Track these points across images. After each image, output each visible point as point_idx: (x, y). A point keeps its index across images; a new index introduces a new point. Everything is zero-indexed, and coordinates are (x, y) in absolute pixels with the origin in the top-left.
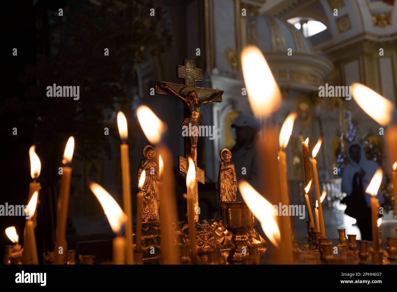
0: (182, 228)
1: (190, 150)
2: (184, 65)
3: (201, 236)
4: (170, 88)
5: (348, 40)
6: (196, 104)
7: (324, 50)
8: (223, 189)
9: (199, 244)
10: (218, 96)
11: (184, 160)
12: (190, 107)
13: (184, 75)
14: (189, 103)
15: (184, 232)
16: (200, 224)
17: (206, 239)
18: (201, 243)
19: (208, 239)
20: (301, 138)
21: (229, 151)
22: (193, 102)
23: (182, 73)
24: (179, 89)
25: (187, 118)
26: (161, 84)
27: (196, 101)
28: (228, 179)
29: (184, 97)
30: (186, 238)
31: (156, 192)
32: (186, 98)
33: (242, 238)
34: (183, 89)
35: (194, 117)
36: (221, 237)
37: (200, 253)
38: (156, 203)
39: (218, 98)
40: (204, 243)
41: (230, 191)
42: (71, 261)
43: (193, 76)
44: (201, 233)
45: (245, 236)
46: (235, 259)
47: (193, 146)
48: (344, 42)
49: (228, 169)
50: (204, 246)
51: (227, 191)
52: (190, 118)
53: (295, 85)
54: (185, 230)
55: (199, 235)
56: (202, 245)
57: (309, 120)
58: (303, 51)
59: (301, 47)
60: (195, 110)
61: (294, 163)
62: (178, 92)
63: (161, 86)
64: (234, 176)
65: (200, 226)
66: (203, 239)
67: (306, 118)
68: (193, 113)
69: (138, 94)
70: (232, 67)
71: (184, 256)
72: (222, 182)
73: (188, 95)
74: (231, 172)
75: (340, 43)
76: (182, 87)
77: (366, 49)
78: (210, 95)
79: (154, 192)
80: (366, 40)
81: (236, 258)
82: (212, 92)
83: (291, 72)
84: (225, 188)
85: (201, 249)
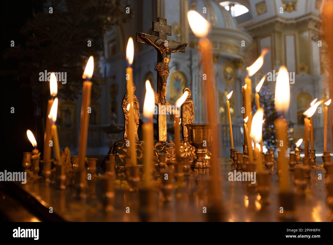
0: (155, 145)
1: (162, 87)
2: (158, 22)
3: (169, 151)
4: (148, 38)
5: (264, 21)
6: (167, 52)
7: (246, 27)
8: (185, 118)
9: (168, 157)
10: (183, 47)
11: (157, 95)
12: (163, 54)
13: (158, 29)
14: (162, 51)
15: (156, 148)
16: (168, 143)
17: (173, 154)
18: (170, 156)
19: (174, 154)
20: (226, 93)
21: (189, 90)
22: (165, 50)
23: (157, 28)
24: (154, 40)
25: (160, 62)
26: (141, 35)
27: (167, 49)
28: (188, 111)
29: (159, 46)
30: (158, 152)
31: (136, 118)
32: (160, 47)
33: (202, 151)
34: (157, 40)
35: (166, 62)
36: (183, 153)
37: (168, 164)
38: (136, 126)
39: (182, 49)
40: (171, 156)
41: (190, 120)
42: (76, 164)
43: (164, 31)
44: (169, 149)
45: (204, 150)
46: (197, 167)
47: (164, 84)
48: (261, 22)
49: (189, 103)
50: (172, 158)
51: (187, 120)
52: (162, 63)
53: (223, 53)
54: (157, 146)
55: (167, 150)
56: (169, 158)
57: (232, 80)
58: (230, 28)
59: (229, 25)
60: (166, 56)
61: (220, 112)
62: (154, 42)
63: (141, 36)
64: (192, 109)
65: (168, 144)
66: (170, 153)
67: (230, 79)
68: (165, 59)
69: (104, 55)
70: (177, 37)
71: (161, 162)
72: (184, 113)
73: (161, 45)
74: (191, 106)
75: (258, 23)
76: (157, 39)
77: (277, 28)
78: (177, 47)
79: (135, 117)
80: (277, 22)
81: (197, 165)
82: (179, 44)
83: (221, 43)
84: (186, 117)
85: (169, 161)
